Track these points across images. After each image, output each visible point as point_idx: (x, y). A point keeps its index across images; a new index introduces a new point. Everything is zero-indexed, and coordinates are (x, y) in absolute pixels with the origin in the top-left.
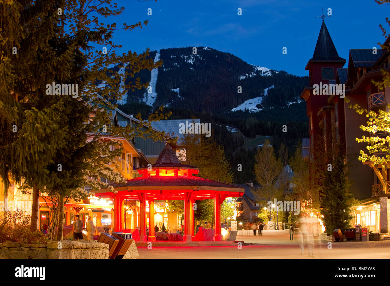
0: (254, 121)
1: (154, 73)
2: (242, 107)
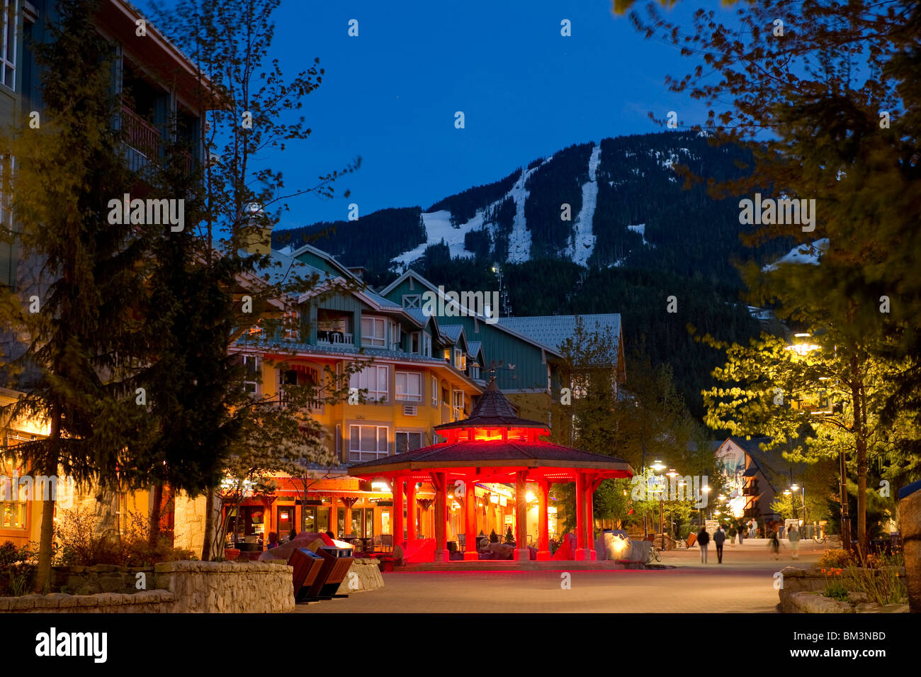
1: (589, 192)
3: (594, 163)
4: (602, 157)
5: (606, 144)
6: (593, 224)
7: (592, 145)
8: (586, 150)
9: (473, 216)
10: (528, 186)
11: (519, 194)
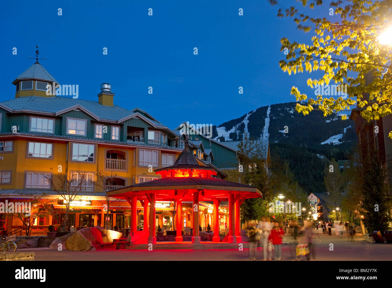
0: (337, 150)
1: (267, 121)
2: (328, 141)
3: (268, 112)
4: (271, 110)
5: (272, 106)
6: (268, 130)
7: (268, 106)
8: (266, 108)
9: (232, 128)
10: (248, 119)
11: (246, 122)
